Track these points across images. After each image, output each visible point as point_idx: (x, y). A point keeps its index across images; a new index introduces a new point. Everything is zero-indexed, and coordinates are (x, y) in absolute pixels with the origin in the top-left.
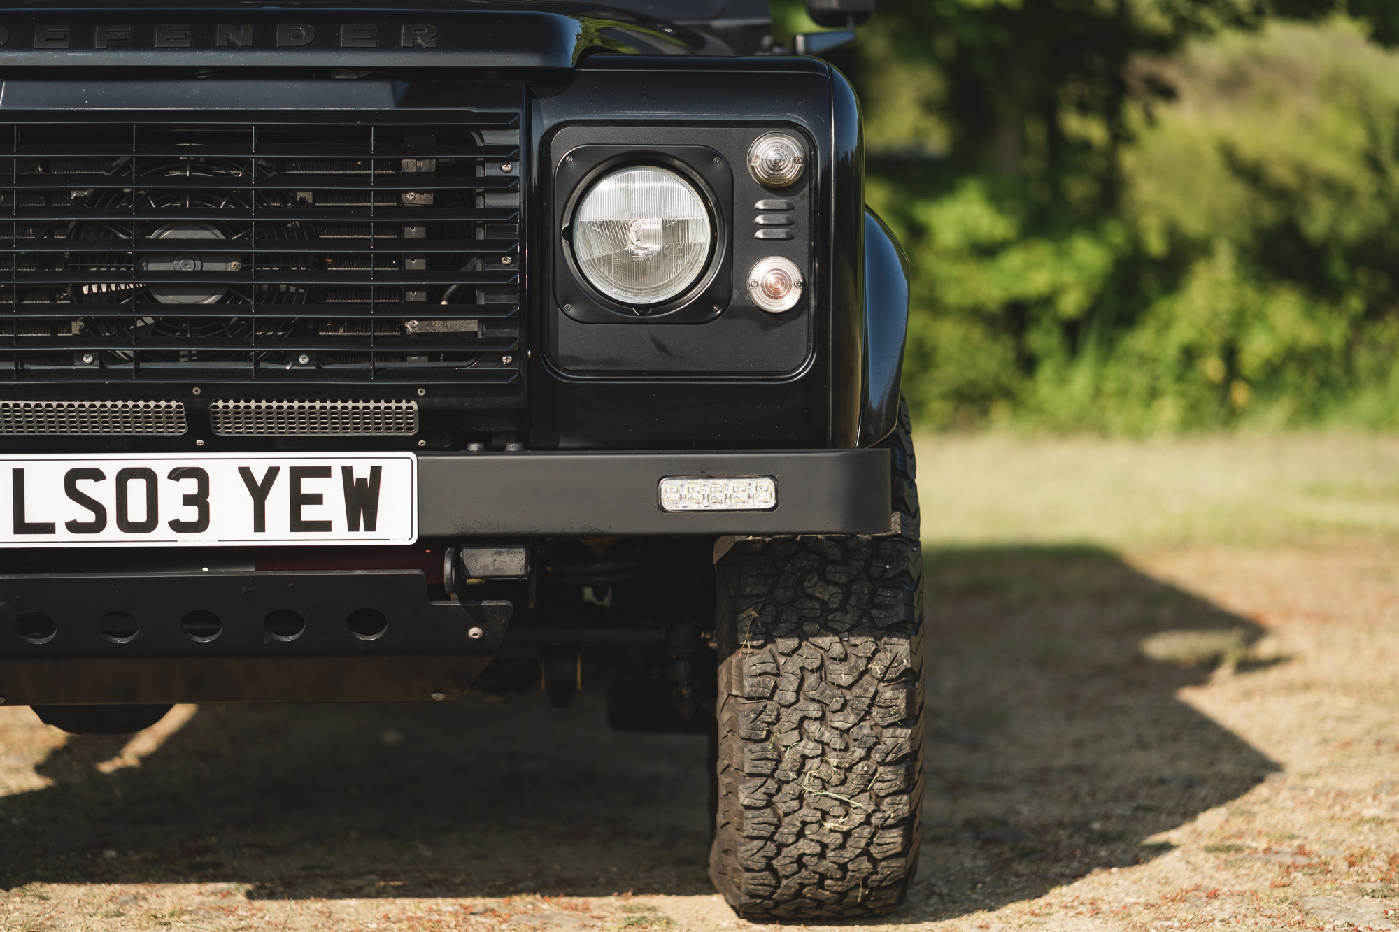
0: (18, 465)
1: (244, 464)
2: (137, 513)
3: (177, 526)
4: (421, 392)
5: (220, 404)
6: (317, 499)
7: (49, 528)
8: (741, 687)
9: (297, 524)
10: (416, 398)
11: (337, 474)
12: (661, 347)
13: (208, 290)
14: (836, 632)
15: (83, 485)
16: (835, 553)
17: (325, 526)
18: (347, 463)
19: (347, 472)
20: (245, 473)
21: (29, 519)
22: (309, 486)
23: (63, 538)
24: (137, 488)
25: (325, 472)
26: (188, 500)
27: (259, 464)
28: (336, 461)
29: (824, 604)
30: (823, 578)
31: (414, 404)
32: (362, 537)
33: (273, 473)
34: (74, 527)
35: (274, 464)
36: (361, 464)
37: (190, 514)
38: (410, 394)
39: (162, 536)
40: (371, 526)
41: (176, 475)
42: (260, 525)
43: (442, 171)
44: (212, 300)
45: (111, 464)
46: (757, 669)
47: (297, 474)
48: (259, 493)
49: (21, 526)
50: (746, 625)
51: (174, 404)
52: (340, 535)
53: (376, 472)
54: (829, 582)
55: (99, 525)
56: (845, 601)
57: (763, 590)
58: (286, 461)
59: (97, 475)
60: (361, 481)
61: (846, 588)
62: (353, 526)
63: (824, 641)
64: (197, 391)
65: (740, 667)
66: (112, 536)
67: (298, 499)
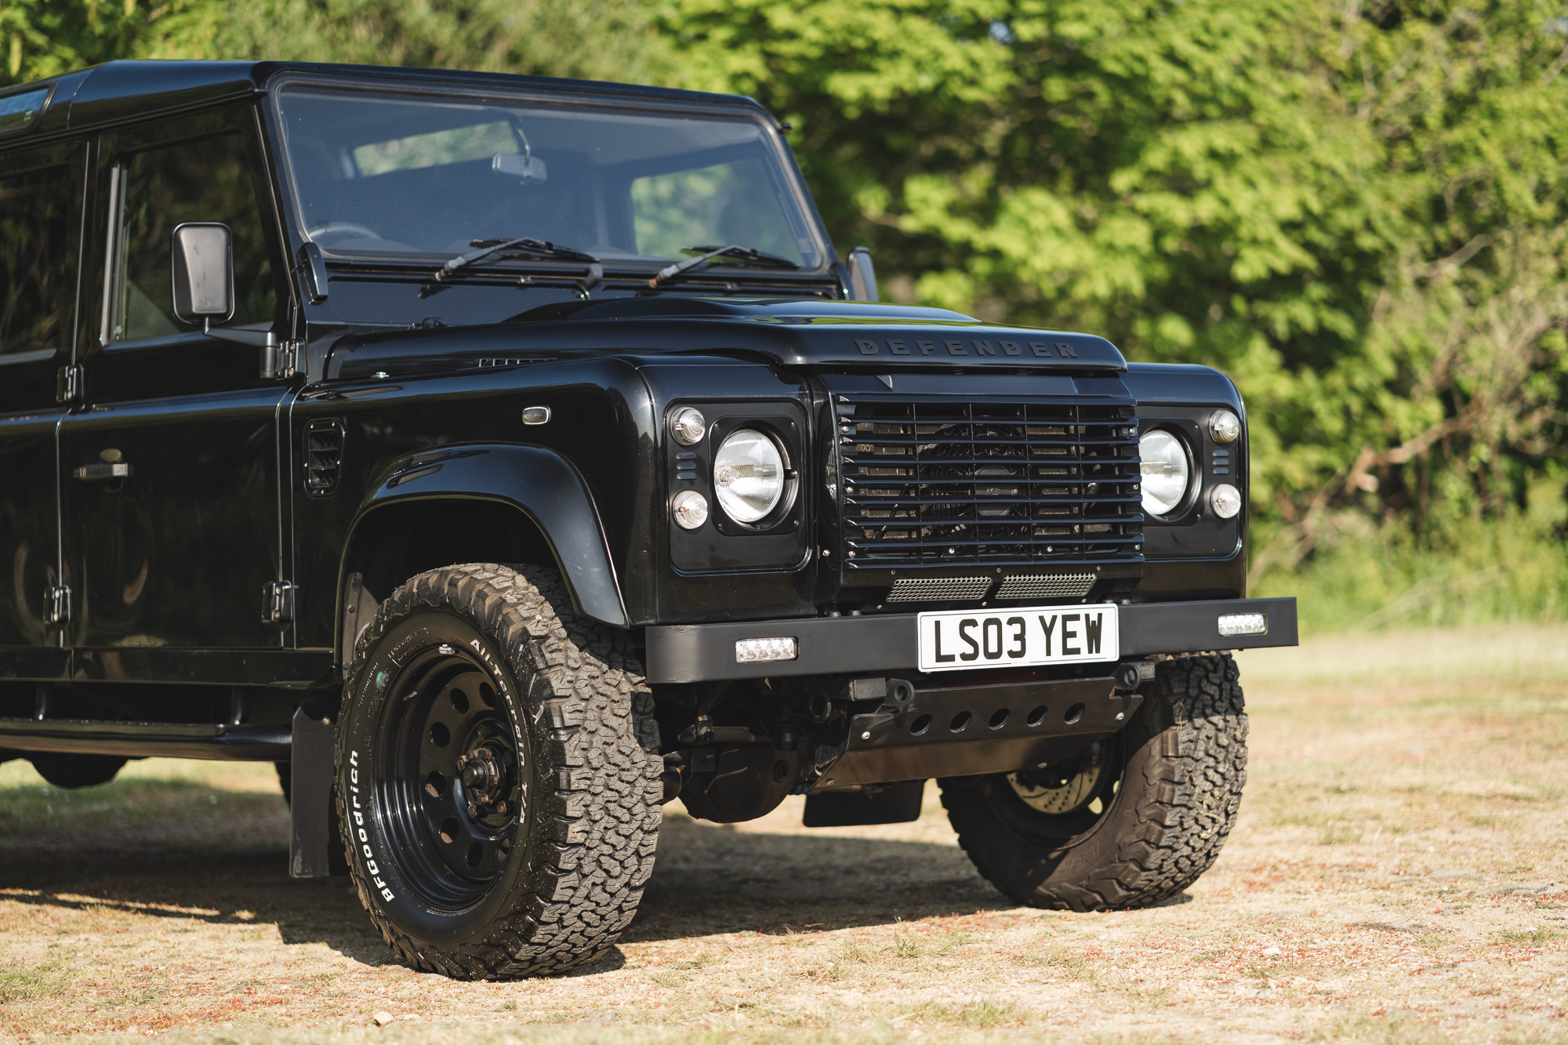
0: (937, 619)
1: (1041, 614)
2: (993, 648)
3: (1012, 654)
4: (1098, 569)
5: (1008, 578)
6: (1073, 635)
7: (951, 658)
8: (1176, 750)
9: (1066, 651)
10: (1095, 572)
11: (1083, 618)
12: (1175, 540)
13: (1002, 506)
14: (1219, 713)
15: (968, 630)
16: (1210, 666)
17: (1077, 651)
18: (1087, 612)
19: (1087, 616)
20: (1042, 619)
21: (943, 653)
22: (1071, 626)
23: (959, 665)
24: (993, 629)
25: (1076, 618)
26: (1017, 637)
27: (1048, 612)
28: (1080, 610)
29: (1212, 697)
30: (1209, 681)
31: (1093, 575)
32: (1095, 658)
33: (1054, 618)
34: (964, 657)
35: (1054, 613)
36: (1093, 610)
37: (1016, 646)
38: (1090, 569)
39: (1005, 662)
40: (1098, 651)
41: (1011, 621)
42: (1048, 653)
43: (1091, 432)
44: (1005, 513)
45: (980, 615)
46: (1185, 738)
47: (1066, 618)
48: (1048, 631)
49: (940, 658)
50: (1176, 711)
51: (986, 578)
52: (1085, 657)
53: (1100, 615)
54: (1213, 684)
55: (974, 656)
56: (1221, 695)
57: (1183, 690)
58: (1061, 611)
59: (973, 623)
60: (1094, 622)
61: (1220, 686)
62: (1090, 651)
63: (1216, 719)
64: (999, 571)
65: (1176, 737)
66: (982, 663)
67: (1067, 635)
